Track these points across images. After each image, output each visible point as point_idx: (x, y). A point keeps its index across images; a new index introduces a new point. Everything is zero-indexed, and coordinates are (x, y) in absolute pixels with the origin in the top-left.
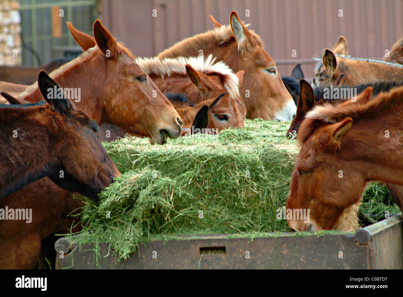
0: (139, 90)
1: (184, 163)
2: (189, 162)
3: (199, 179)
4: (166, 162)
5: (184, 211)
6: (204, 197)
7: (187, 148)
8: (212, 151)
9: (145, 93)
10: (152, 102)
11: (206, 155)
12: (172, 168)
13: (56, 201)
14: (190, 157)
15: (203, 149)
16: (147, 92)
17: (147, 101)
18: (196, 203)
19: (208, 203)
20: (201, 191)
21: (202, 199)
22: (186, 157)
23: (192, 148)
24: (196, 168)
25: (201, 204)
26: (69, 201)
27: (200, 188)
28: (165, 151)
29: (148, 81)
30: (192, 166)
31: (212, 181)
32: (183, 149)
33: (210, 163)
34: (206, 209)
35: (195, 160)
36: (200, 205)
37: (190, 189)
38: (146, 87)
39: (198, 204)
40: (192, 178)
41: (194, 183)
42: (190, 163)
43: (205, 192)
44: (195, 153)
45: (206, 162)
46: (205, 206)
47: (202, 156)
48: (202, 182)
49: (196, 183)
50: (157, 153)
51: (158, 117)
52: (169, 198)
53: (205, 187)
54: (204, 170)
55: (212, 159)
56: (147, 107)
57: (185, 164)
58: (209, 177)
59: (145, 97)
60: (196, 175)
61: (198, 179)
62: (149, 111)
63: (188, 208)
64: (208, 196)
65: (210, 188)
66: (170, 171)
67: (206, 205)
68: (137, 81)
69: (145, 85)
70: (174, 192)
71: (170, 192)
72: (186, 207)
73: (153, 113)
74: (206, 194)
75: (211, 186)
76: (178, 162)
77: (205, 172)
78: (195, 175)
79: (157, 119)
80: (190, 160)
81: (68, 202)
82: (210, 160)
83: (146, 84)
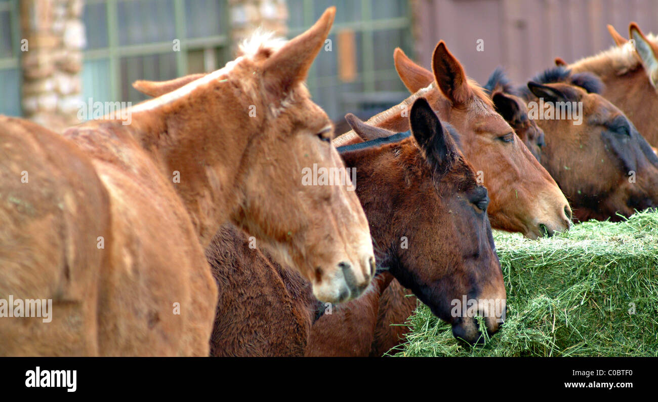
0: (502, 156)
1: (571, 269)
2: (579, 266)
3: (598, 295)
4: (541, 267)
5: (573, 349)
6: (606, 325)
7: (576, 245)
8: (618, 247)
9: (512, 162)
10: (523, 177)
11: (608, 254)
12: (552, 277)
13: (360, 334)
14: (581, 258)
15: (602, 245)
16: (515, 160)
17: (515, 175)
18: (593, 336)
19: (614, 335)
20: (601, 315)
21: (603, 329)
22: (574, 258)
23: (585, 244)
24: (591, 276)
25: (602, 336)
26: (379, 332)
27: (599, 310)
28: (539, 249)
29: (516, 142)
30: (585, 274)
31: (619, 299)
32: (569, 246)
33: (615, 268)
34: (610, 345)
35: (590, 263)
36: (599, 339)
37: (582, 312)
38: (513, 151)
39: (596, 337)
40: (586, 294)
41: (590, 302)
42: (581, 268)
43: (607, 317)
44: (590, 252)
45: (608, 267)
46: (608, 339)
47: (602, 256)
48: (603, 300)
49: (592, 302)
50: (525, 252)
51: (532, 201)
52: (550, 329)
53: (608, 308)
54: (605, 281)
55: (619, 261)
56: (514, 185)
57: (574, 271)
58: (614, 292)
59: (511, 169)
60: (592, 289)
61: (595, 296)
62: (518, 192)
63: (580, 343)
64: (612, 323)
65: (616, 310)
66: (548, 282)
67: (610, 338)
68: (498, 142)
69: (511, 150)
70: (556, 317)
71: (551, 318)
72: (577, 342)
73: (526, 195)
74: (609, 319)
75: (618, 307)
76: (561, 268)
77: (607, 282)
78: (590, 289)
79: (532, 204)
80: (581, 263)
81: (379, 335)
82: (615, 263)
83: (513, 147)
